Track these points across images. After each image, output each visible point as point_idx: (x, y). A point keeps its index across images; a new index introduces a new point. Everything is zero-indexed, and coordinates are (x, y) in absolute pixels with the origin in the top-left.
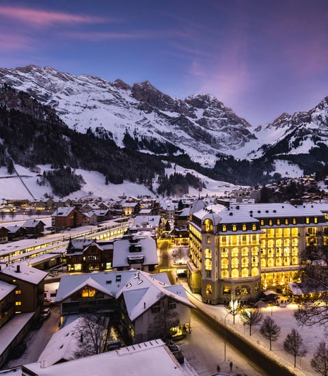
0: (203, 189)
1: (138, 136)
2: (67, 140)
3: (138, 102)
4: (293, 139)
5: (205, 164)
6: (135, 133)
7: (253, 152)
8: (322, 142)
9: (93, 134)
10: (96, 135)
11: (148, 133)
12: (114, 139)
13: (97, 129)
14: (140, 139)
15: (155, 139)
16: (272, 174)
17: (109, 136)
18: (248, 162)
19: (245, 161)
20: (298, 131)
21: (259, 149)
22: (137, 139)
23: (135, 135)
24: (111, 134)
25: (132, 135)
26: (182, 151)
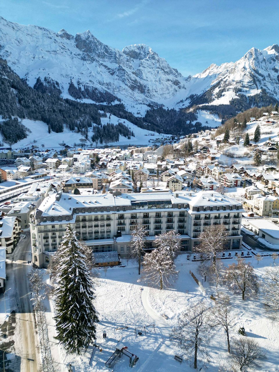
0: (131, 137)
1: (81, 86)
2: (14, 93)
3: (81, 53)
4: (217, 90)
5: (138, 113)
6: (79, 83)
7: (182, 101)
8: (242, 93)
9: (41, 84)
10: (44, 84)
11: (89, 83)
12: (61, 88)
13: (45, 79)
14: (83, 89)
15: (96, 89)
16: (194, 123)
17: (56, 86)
18: (175, 111)
19: (173, 110)
20: (223, 82)
21: (187, 99)
22: (80, 89)
23: (78, 85)
24: (57, 83)
25: (76, 85)
26: (119, 100)
